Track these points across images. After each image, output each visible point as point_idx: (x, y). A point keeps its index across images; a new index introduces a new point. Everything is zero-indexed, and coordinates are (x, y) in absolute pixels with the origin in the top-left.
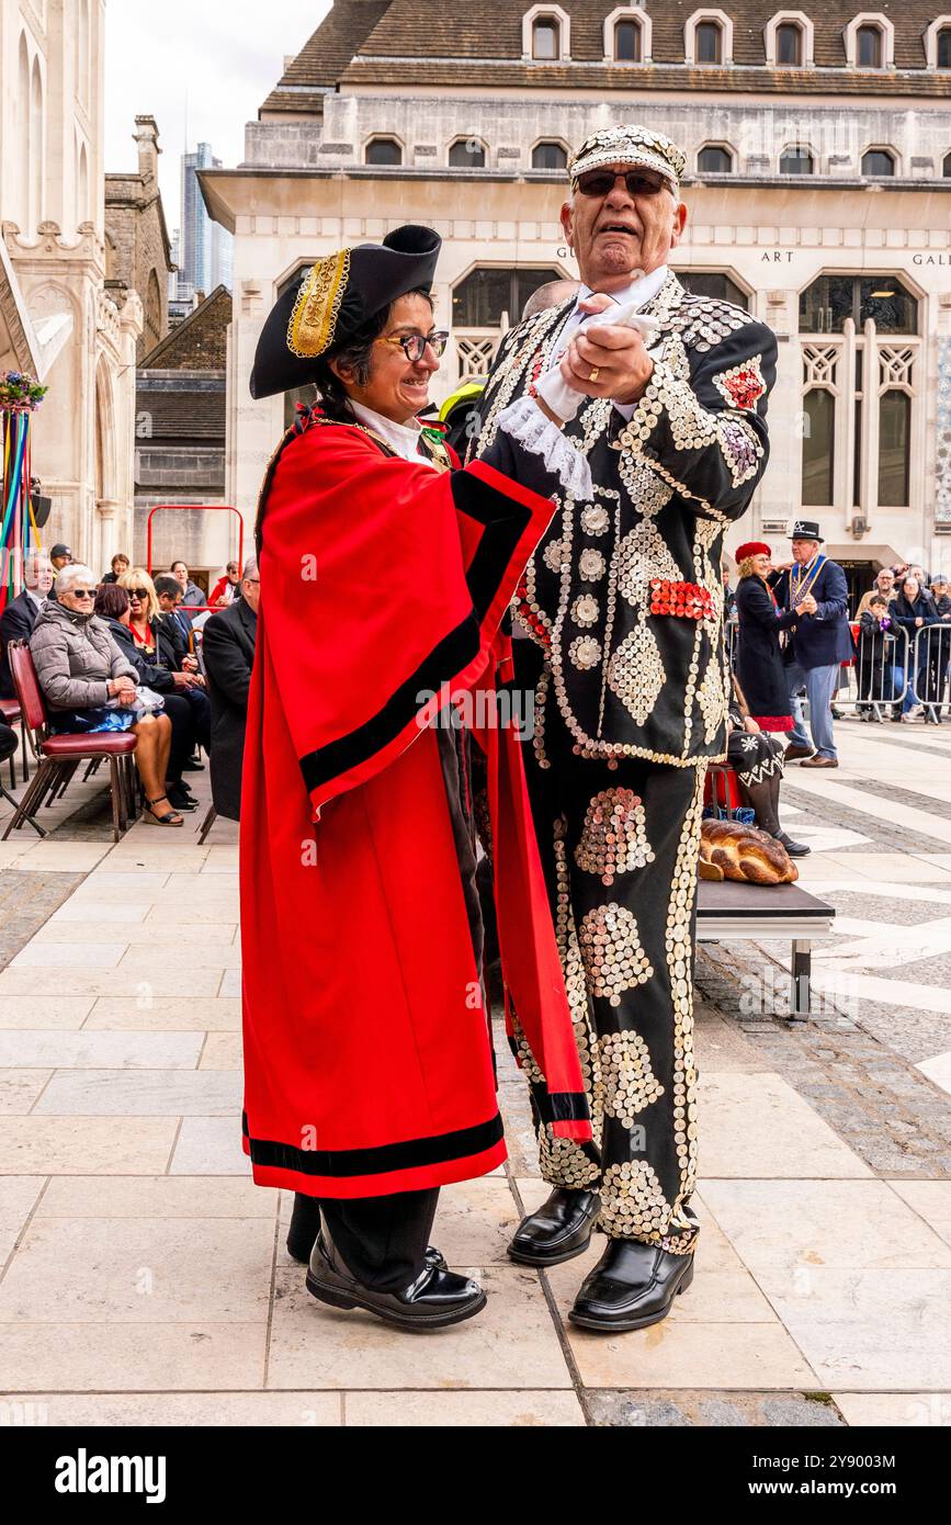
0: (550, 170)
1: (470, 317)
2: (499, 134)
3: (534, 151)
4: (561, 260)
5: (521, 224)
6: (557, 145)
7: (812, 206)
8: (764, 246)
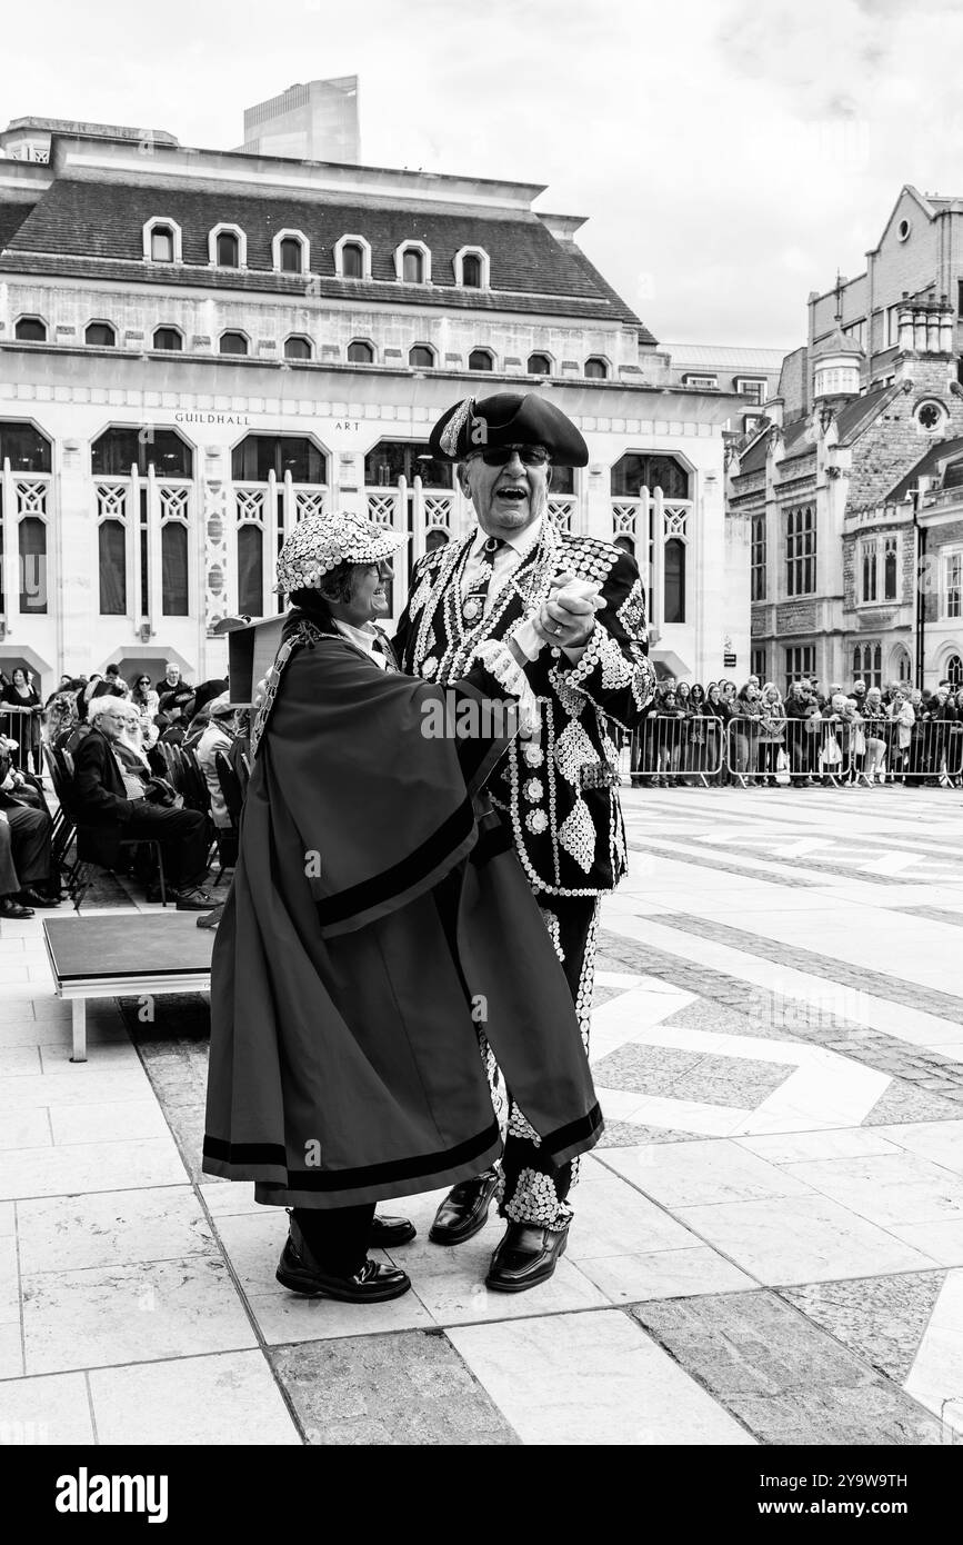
0: (168, 351)
1: (105, 466)
2: (126, 319)
3: (155, 334)
4: (180, 424)
5: (146, 393)
6: (173, 331)
7: (372, 388)
8: (338, 417)
